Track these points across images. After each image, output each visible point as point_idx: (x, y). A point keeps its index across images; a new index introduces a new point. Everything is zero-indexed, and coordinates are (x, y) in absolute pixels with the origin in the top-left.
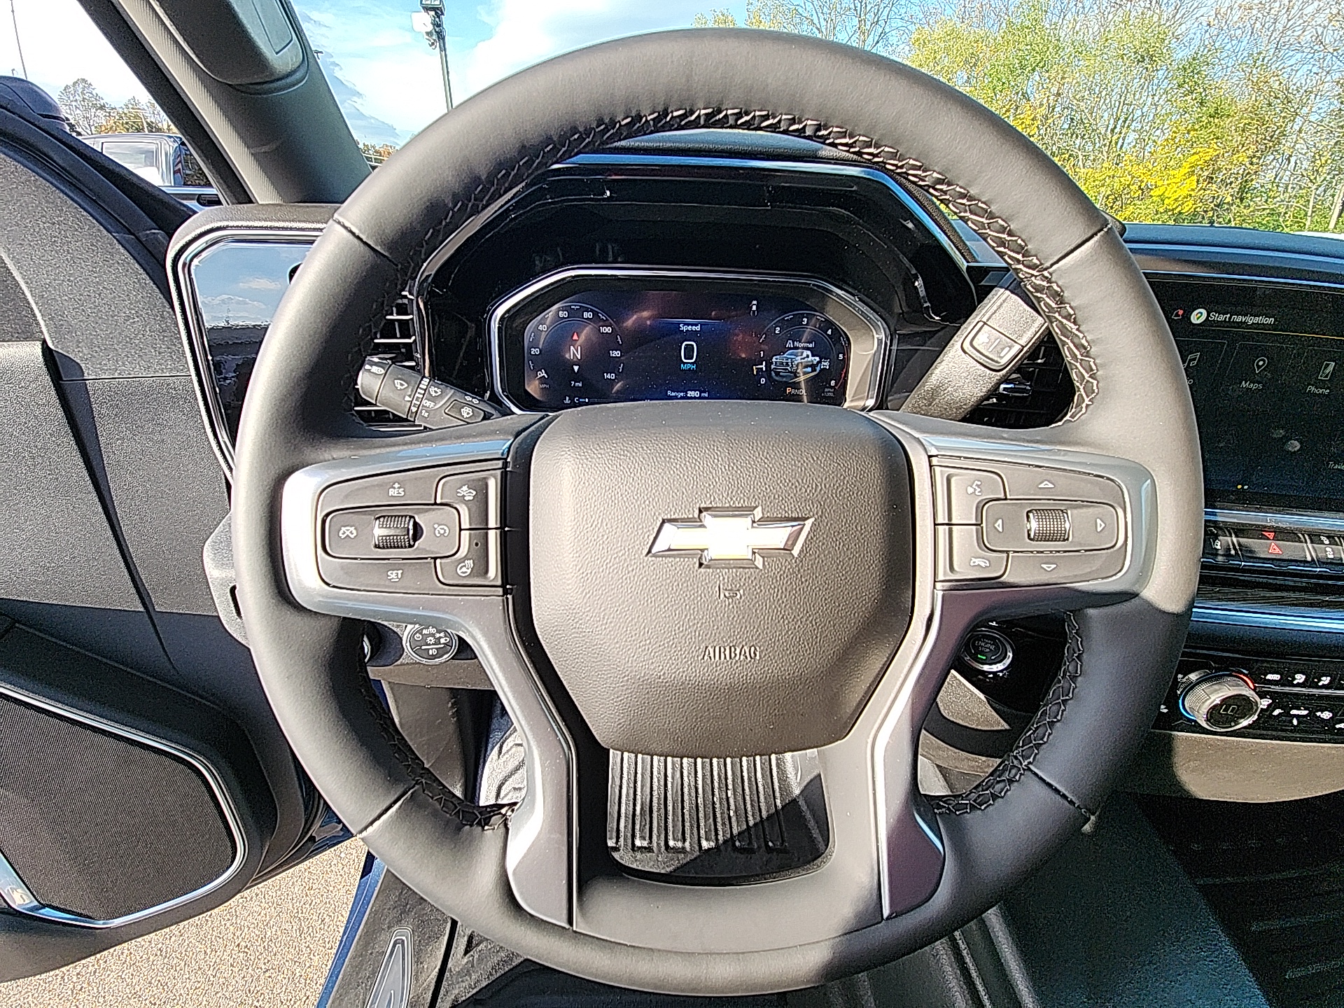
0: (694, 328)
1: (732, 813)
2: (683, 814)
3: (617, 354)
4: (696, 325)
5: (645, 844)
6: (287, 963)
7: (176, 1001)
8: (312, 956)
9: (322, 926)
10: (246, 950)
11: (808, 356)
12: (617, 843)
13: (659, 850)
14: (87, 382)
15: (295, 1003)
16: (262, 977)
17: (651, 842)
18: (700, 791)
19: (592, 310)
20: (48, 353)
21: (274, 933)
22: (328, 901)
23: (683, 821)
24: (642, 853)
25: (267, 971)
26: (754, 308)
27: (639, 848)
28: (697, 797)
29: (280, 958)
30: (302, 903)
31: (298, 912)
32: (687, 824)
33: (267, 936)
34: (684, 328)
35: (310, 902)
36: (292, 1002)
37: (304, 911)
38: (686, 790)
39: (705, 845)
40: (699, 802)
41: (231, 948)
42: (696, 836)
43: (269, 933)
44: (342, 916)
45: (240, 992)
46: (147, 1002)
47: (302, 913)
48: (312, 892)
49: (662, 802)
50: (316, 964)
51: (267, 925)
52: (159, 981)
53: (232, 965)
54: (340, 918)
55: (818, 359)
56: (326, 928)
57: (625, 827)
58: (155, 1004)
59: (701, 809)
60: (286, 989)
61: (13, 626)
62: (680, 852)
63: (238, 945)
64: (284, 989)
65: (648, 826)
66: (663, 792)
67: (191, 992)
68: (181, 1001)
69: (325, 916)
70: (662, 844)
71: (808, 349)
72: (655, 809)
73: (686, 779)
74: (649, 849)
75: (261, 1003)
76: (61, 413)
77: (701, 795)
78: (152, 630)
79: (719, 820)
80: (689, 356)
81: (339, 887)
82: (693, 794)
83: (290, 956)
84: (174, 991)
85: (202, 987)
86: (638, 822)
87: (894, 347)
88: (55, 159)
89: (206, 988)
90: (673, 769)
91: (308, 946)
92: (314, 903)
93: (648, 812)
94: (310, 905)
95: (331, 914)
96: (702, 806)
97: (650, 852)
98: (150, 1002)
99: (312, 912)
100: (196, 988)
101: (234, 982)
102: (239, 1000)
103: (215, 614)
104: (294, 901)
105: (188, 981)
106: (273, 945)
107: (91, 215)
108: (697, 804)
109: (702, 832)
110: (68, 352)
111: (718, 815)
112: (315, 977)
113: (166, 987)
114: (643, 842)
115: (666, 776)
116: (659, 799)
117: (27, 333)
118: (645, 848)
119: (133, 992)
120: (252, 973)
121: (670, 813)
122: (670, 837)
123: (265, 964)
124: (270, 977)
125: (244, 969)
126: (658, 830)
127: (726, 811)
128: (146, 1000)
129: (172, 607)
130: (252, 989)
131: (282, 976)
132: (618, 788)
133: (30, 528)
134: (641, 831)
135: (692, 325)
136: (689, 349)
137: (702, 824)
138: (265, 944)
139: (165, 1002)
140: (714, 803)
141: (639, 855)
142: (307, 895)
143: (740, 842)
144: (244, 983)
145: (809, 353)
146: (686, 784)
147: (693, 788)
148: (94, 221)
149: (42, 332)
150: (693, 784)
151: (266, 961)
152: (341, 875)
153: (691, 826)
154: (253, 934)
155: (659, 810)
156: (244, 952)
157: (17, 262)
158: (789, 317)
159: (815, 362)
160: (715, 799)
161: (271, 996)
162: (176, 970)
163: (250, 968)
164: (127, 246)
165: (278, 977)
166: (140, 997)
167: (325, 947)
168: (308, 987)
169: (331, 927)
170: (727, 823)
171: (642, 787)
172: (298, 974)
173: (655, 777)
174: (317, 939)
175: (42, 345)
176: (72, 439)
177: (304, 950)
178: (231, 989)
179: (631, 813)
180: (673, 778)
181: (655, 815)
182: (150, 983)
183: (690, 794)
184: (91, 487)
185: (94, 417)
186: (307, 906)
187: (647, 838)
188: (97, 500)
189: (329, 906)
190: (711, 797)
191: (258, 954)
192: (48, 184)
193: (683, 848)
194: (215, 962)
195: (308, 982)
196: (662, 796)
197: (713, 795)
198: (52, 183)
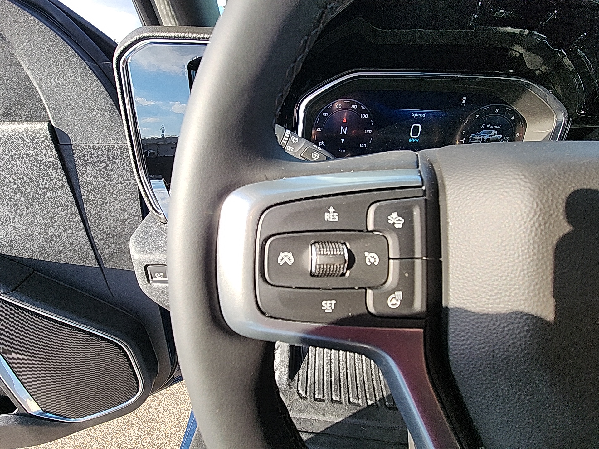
0: (421, 115)
1: (383, 386)
2: (357, 384)
3: (369, 131)
4: (423, 113)
5: (338, 399)
6: (157, 425)
7: (107, 440)
8: (168, 423)
9: (173, 408)
10: (140, 417)
11: (495, 134)
12: (323, 396)
13: (346, 404)
14: (72, 145)
15: (160, 445)
16: (146, 431)
17: (341, 398)
18: (365, 372)
19: (357, 104)
20: (52, 129)
21: (152, 410)
22: (176, 396)
23: (357, 388)
24: (337, 403)
25: (148, 428)
26: (464, 102)
27: (336, 401)
28: (363, 375)
29: (155, 422)
30: (165, 397)
31: (163, 401)
32: (359, 390)
33: (149, 411)
34: (415, 115)
35: (168, 396)
36: (159, 445)
37: (166, 401)
38: (357, 371)
39: (370, 403)
40: (364, 378)
41: (133, 415)
42: (365, 397)
43: (150, 410)
44: (182, 404)
45: (136, 437)
46: (94, 439)
47: (165, 401)
48: (169, 392)
49: (345, 376)
50: (171, 427)
51: (149, 405)
52: (100, 429)
53: (133, 424)
54: (181, 405)
55: (501, 136)
56: (175, 409)
57: (327, 388)
58: (98, 441)
59: (366, 382)
60: (157, 438)
61: (33, 272)
62: (357, 406)
63: (136, 414)
64: (156, 438)
65: (339, 389)
66: (345, 371)
67: (114, 435)
68: (109, 440)
69: (175, 403)
70: (347, 400)
71: (496, 129)
72: (342, 379)
73: (357, 365)
74: (340, 402)
75: (145, 443)
76: (58, 162)
77: (365, 375)
78: (103, 277)
79: (376, 389)
80: (415, 133)
81: (181, 391)
82: (362, 374)
83: (159, 422)
84: (107, 434)
85: (119, 434)
86: (333, 386)
87: (569, 126)
88: (56, 18)
89: (121, 434)
90: (350, 359)
91: (167, 418)
92: (170, 397)
93: (338, 381)
94: (168, 398)
95: (177, 403)
96: (366, 381)
97: (340, 404)
98: (96, 439)
99: (169, 401)
100: (117, 434)
101: (134, 432)
102: (136, 441)
103: (132, 270)
104: (162, 395)
105: (113, 430)
106: (151, 415)
107: (75, 50)
108: (364, 379)
109: (368, 395)
110: (62, 128)
111: (375, 386)
112: (170, 433)
113: (103, 432)
114: (337, 398)
115: (346, 363)
116: (343, 374)
117: (40, 117)
118: (338, 401)
119: (88, 434)
120: (142, 428)
121: (350, 383)
122: (351, 396)
123: (148, 424)
124: (150, 431)
125: (138, 426)
126: (344, 392)
127: (379, 384)
128: (93, 438)
129: (112, 266)
130: (141, 436)
131: (155, 431)
132: (322, 366)
133: (43, 222)
134: (336, 391)
135: (420, 113)
136: (416, 129)
137: (367, 391)
138: (148, 414)
139: (102, 440)
140: (372, 379)
141: (335, 405)
142: (167, 393)
143: (388, 403)
144: (138, 433)
145: (496, 132)
146: (357, 368)
147: (361, 370)
148: (76, 54)
149: (49, 117)
150: (361, 368)
151: (148, 423)
152: (182, 385)
153: (362, 391)
154: (143, 409)
155: (344, 381)
156: (139, 418)
157: (35, 76)
158: (486, 108)
159: (499, 138)
160: (373, 377)
161: (150, 441)
162: (108, 424)
163: (141, 426)
164: (93, 69)
165: (153, 432)
166: (91, 436)
167: (174, 419)
168: (166, 438)
169: (177, 409)
170: (381, 391)
171: (335, 367)
172: (162, 431)
173: (340, 362)
174: (171, 414)
175: (49, 124)
176: (65, 176)
177: (165, 419)
178: (132, 435)
179: (330, 381)
180: (350, 364)
181: (342, 383)
182: (96, 430)
183: (360, 374)
184: (74, 202)
185: (76, 165)
186: (167, 398)
187: (339, 396)
188: (77, 209)
189: (176, 399)
190: (371, 376)
191: (145, 419)
192: (52, 31)
193: (358, 403)
194: (126, 421)
195: (166, 435)
196: (345, 373)
197: (372, 375)
198: (53, 30)
